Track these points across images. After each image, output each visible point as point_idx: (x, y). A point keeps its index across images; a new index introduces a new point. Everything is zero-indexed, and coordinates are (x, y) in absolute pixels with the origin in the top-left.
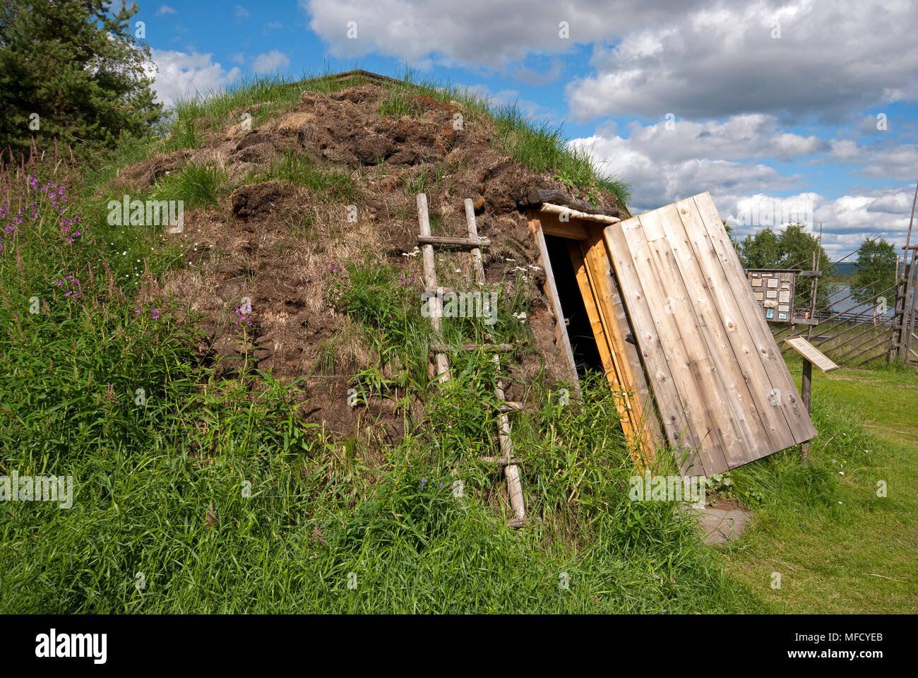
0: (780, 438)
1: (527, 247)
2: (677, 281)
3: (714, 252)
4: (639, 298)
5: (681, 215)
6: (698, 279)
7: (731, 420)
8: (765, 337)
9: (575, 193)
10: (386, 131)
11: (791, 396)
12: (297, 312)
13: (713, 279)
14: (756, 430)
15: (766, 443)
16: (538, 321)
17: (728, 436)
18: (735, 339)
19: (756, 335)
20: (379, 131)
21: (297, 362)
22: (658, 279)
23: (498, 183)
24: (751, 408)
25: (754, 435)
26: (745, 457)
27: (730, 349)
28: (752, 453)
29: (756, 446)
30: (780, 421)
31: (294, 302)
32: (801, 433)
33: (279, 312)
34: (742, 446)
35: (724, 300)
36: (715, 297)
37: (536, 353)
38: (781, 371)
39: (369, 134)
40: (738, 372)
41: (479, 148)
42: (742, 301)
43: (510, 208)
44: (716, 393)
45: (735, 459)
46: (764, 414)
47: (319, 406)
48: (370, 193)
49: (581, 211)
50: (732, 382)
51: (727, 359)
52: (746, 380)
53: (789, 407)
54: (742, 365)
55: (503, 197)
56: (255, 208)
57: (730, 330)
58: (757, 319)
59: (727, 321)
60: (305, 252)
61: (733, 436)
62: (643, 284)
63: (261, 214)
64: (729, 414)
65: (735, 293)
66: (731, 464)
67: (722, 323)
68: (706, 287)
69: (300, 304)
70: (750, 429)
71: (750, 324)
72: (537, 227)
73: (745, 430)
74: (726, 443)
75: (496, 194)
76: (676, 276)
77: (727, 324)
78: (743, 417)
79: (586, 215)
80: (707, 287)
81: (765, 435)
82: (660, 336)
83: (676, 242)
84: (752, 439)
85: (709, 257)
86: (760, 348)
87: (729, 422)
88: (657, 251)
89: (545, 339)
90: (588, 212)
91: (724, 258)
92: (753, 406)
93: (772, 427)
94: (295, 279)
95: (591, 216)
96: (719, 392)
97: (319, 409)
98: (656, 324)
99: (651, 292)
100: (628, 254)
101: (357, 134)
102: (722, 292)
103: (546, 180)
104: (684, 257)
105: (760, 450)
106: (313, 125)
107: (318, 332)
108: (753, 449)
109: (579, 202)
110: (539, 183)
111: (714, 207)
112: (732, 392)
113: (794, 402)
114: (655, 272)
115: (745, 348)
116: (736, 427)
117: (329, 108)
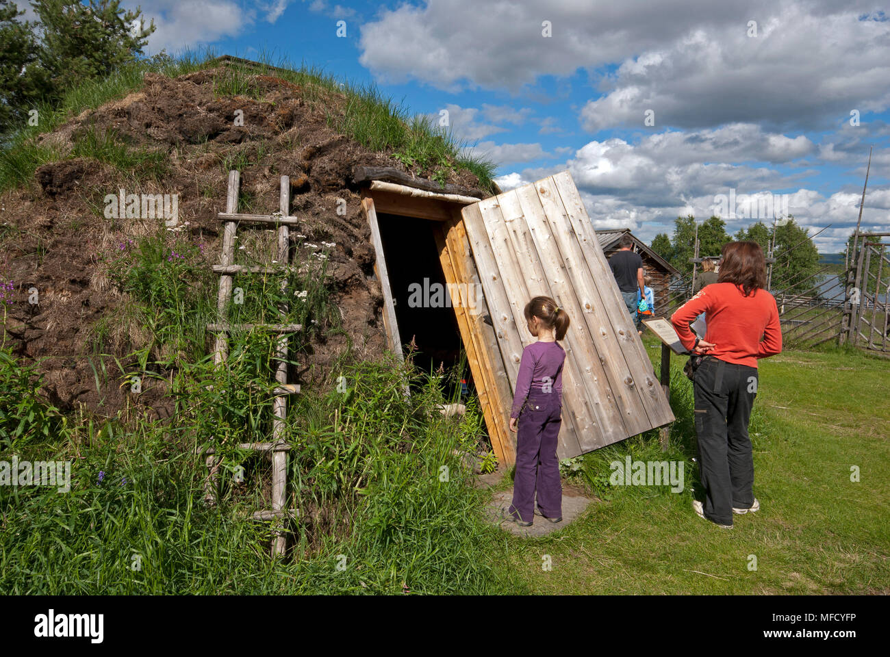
0: (636, 423)
1: (355, 226)
2: (534, 261)
3: (572, 232)
4: (494, 279)
5: (540, 194)
6: (556, 260)
7: (586, 403)
8: (623, 318)
9: (415, 171)
10: (218, 110)
11: (648, 379)
12: (81, 291)
13: (571, 259)
14: (611, 414)
15: (621, 428)
16: (352, 301)
17: (582, 420)
18: (592, 320)
19: (613, 316)
20: (210, 110)
21: (69, 342)
22: (515, 259)
23: (326, 161)
24: (606, 392)
25: (609, 418)
26: (599, 442)
27: (586, 330)
28: (607, 437)
29: (611, 430)
30: (637, 404)
31: (78, 280)
32: (658, 418)
33: (62, 291)
34: (596, 431)
35: (582, 282)
36: (573, 277)
37: (343, 334)
38: (638, 354)
39: (199, 113)
40: (594, 354)
41: (314, 126)
42: (600, 282)
43: (338, 185)
44: (571, 375)
45: (589, 443)
46: (620, 397)
47: (87, 388)
48: (182, 171)
49: (427, 190)
50: (588, 364)
51: (583, 341)
52: (603, 362)
53: (646, 390)
54: (598, 347)
55: (330, 175)
56: (60, 186)
57: (586, 311)
58: (616, 300)
59: (584, 302)
60: (100, 230)
61: (587, 419)
62: (499, 264)
63: (66, 192)
64: (584, 398)
65: (594, 273)
66: (585, 448)
67: (579, 304)
68: (563, 267)
69: (85, 283)
70: (606, 413)
71: (608, 306)
72: (369, 206)
73: (599, 413)
74: (580, 427)
75: (323, 171)
76: (533, 256)
77: (584, 306)
78: (598, 400)
79: (431, 194)
80: (565, 267)
81: (620, 418)
82: (516, 317)
83: (534, 221)
84: (607, 422)
85: (568, 237)
86: (618, 329)
87: (584, 405)
88: (514, 231)
89: (357, 319)
90: (435, 191)
91: (583, 238)
92: (608, 389)
93: (628, 411)
94: (85, 257)
95: (439, 195)
96: (575, 375)
97: (87, 391)
98: (512, 305)
99: (508, 274)
100: (485, 234)
101: (186, 113)
102: (580, 272)
103: (377, 157)
104: (542, 237)
105: (615, 433)
106: (141, 104)
107: (98, 312)
108: (608, 434)
109: (421, 180)
110: (370, 161)
111: (574, 186)
112: (587, 375)
113: (651, 385)
114: (512, 251)
115: (603, 329)
116: (591, 410)
117: (165, 88)
